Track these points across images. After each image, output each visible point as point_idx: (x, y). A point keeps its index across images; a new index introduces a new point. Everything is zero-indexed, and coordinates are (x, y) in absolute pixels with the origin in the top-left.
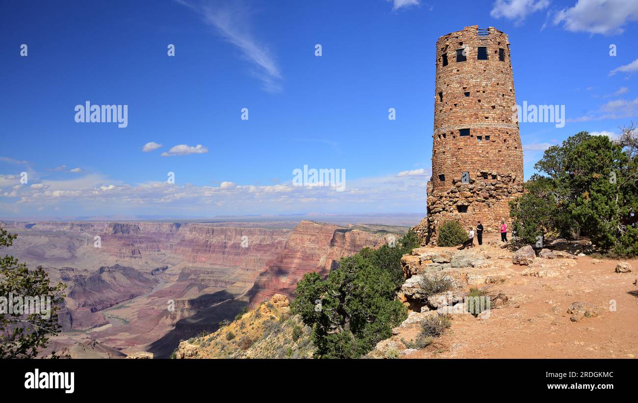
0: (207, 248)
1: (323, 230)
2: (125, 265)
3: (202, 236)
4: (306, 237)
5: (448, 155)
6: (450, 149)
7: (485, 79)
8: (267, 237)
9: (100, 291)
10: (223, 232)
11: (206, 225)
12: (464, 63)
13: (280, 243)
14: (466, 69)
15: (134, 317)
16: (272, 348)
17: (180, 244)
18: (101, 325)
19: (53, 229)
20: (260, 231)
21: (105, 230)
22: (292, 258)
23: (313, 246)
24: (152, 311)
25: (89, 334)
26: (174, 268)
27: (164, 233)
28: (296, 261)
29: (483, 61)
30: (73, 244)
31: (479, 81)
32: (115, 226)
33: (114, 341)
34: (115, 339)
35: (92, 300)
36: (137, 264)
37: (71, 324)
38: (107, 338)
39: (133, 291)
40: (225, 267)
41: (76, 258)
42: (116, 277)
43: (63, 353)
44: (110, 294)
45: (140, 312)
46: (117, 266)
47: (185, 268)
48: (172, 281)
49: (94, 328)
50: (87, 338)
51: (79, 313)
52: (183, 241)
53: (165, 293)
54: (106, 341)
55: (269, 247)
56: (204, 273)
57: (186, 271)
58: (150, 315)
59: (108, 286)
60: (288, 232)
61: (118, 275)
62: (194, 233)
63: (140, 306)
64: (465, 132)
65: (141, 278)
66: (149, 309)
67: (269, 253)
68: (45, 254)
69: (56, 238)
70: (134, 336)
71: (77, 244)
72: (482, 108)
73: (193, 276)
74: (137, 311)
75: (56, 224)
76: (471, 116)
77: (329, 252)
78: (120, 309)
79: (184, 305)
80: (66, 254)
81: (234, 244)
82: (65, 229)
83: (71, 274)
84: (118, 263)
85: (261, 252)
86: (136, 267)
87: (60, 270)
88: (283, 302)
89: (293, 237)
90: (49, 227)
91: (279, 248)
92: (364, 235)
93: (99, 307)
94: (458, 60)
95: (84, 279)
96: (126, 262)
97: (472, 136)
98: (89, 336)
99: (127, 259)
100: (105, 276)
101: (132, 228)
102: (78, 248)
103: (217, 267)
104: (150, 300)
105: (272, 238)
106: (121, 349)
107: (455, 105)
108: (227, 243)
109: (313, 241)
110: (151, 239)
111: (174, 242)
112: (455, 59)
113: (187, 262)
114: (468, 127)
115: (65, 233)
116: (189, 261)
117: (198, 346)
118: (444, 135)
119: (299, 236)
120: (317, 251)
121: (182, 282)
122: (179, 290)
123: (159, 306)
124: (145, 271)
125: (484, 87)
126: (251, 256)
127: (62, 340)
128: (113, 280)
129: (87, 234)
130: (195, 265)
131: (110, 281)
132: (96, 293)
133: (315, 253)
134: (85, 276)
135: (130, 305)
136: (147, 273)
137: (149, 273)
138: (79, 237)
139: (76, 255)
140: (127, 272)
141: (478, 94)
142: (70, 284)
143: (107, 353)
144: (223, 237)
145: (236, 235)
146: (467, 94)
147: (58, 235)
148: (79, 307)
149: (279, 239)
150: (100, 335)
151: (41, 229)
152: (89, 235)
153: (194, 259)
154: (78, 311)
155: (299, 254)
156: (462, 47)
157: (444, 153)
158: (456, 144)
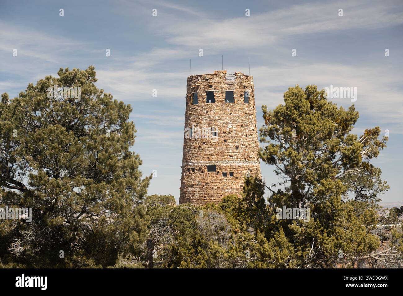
5: (197, 188)
6: (199, 182)
7: (231, 121)
12: (213, 104)
14: (214, 110)
29: (230, 104)
31: (225, 122)
64: (212, 168)
72: (227, 148)
76: (218, 154)
94: (208, 101)
97: (218, 172)
107: (204, 143)
112: (205, 99)
114: (215, 164)
118: (193, 169)
125: (230, 128)
141: (224, 134)
156: (211, 90)
157: (193, 186)
158: (204, 179)
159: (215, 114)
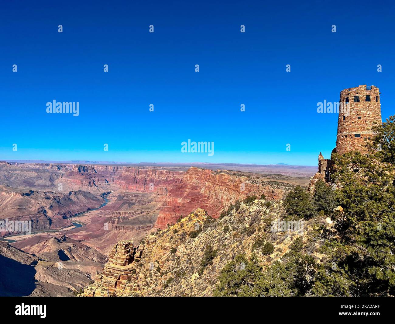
0: (135, 181)
1: (203, 173)
2: (85, 190)
3: (132, 174)
4: (193, 176)
5: (348, 145)
6: (349, 143)
7: (369, 111)
8: (170, 176)
9: (69, 206)
10: (145, 172)
11: (135, 168)
12: (358, 103)
13: (178, 179)
14: (359, 105)
15: (89, 222)
16: (211, 237)
17: (119, 179)
18: (68, 227)
19: (40, 168)
20: (166, 172)
21: (73, 169)
22: (185, 188)
23: (197, 181)
24: (100, 218)
25: (61, 232)
26: (114, 193)
27: (109, 172)
28: (187, 190)
29: (368, 102)
30: (53, 177)
31: (366, 111)
32: (79, 167)
33: (76, 236)
34: (77, 235)
35: (64, 211)
36: (92, 190)
37: (50, 226)
38: (72, 234)
39: (89, 206)
40: (145, 193)
41: (54, 186)
42: (79, 197)
43: (45, 243)
44: (75, 208)
45: (93, 218)
46: (80, 191)
47: (121, 193)
48: (113, 201)
49: (64, 228)
50: (60, 234)
51: (55, 219)
52: (120, 176)
53: (109, 208)
54: (71, 236)
55: (171, 182)
56: (133, 196)
57: (122, 195)
58: (99, 221)
59: (74, 203)
60: (183, 173)
61: (80, 196)
62: (127, 172)
63: (93, 215)
64: (358, 136)
65: (95, 198)
66: (99, 217)
67: (171, 185)
68: (34, 183)
69: (42, 174)
70: (89, 233)
71: (55, 177)
72: (367, 125)
73: (126, 198)
74: (91, 218)
75: (42, 165)
76: (361, 128)
77: (206, 185)
78: (81, 217)
79: (120, 215)
80: (48, 183)
81: (151, 179)
82: (48, 168)
83: (51, 196)
84: (81, 189)
85: (167, 184)
86: (92, 192)
87: (44, 193)
88: (202, 213)
89: (186, 176)
90: (37, 167)
91: (177, 182)
92: (227, 176)
93: (68, 216)
94: (355, 101)
95: (59, 198)
96: (85, 188)
97: (362, 137)
98: (61, 233)
99: (86, 187)
100: (72, 197)
101: (90, 168)
102: (56, 180)
103: (140, 192)
104: (99, 212)
105: (173, 176)
106: (80, 241)
107: (353, 122)
108: (147, 179)
109: (197, 178)
110: (101, 175)
111: (115, 177)
112: (353, 101)
113: (122, 189)
114: (360, 133)
115: (48, 171)
116: (124, 189)
117: (156, 237)
118: (346, 136)
119: (189, 176)
120: (199, 185)
121: (119, 201)
122: (117, 206)
123: (104, 215)
124: (97, 194)
125: (368, 115)
126: (160, 186)
127: (44, 235)
128: (77, 200)
129: (62, 171)
130: (127, 191)
131: (75, 200)
132: (66, 207)
133: (198, 186)
134: (60, 197)
135: (87, 214)
136: (98, 195)
137: (99, 196)
138: (57, 173)
139: (54, 184)
140: (86, 194)
141: (365, 118)
142: (50, 201)
143: (72, 244)
144: (145, 175)
145: (152, 174)
146: (359, 118)
147: (44, 171)
148: (55, 215)
149: (178, 177)
150: (68, 232)
151: (32, 167)
152: (63, 172)
153: (127, 188)
154: (55, 217)
155: (189, 186)
156: (357, 95)
157: (345, 144)
158: (353, 141)
159: (360, 107)
